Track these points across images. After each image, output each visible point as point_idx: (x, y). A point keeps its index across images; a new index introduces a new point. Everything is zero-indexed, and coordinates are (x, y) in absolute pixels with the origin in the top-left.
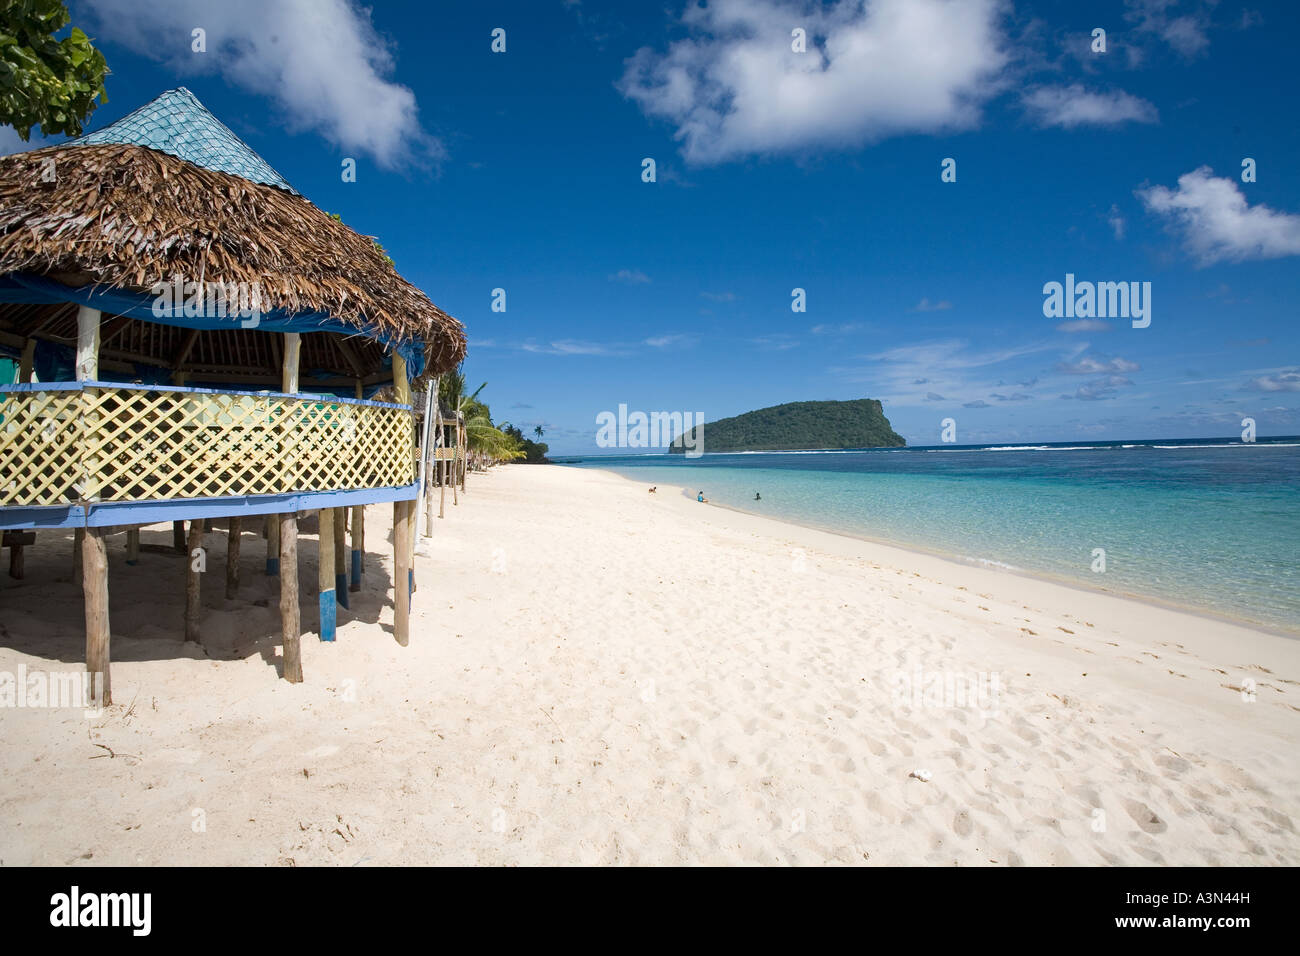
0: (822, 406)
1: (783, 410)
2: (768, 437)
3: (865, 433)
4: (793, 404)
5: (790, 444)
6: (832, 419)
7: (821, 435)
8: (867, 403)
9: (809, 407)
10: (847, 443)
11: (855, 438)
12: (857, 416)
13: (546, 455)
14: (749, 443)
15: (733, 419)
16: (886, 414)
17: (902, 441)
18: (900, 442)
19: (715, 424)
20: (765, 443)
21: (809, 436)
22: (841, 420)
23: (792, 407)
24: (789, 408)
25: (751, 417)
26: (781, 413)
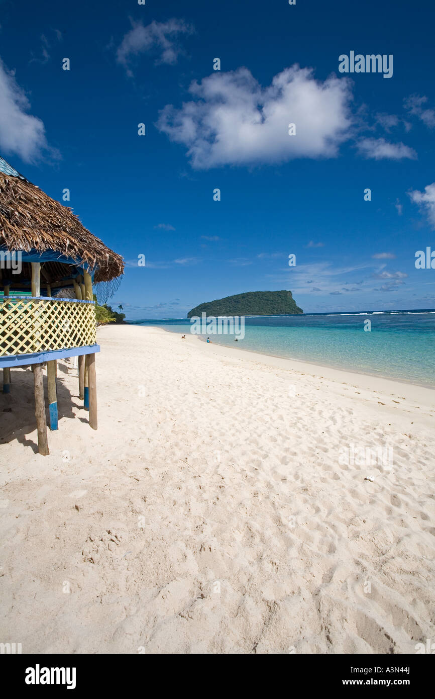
0: (263, 294)
1: (244, 296)
2: (237, 310)
3: (284, 307)
4: (248, 293)
5: (248, 313)
6: (268, 300)
7: (263, 308)
8: (285, 292)
9: (257, 294)
10: (275, 312)
11: (279, 309)
12: (280, 299)
13: (124, 319)
14: (227, 312)
15: (220, 300)
16: (294, 298)
17: (301, 311)
18: (300, 311)
19: (211, 303)
20: (235, 312)
21: (257, 309)
22: (272, 301)
23: (248, 294)
24: (247, 295)
25: (228, 299)
26: (243, 297)
